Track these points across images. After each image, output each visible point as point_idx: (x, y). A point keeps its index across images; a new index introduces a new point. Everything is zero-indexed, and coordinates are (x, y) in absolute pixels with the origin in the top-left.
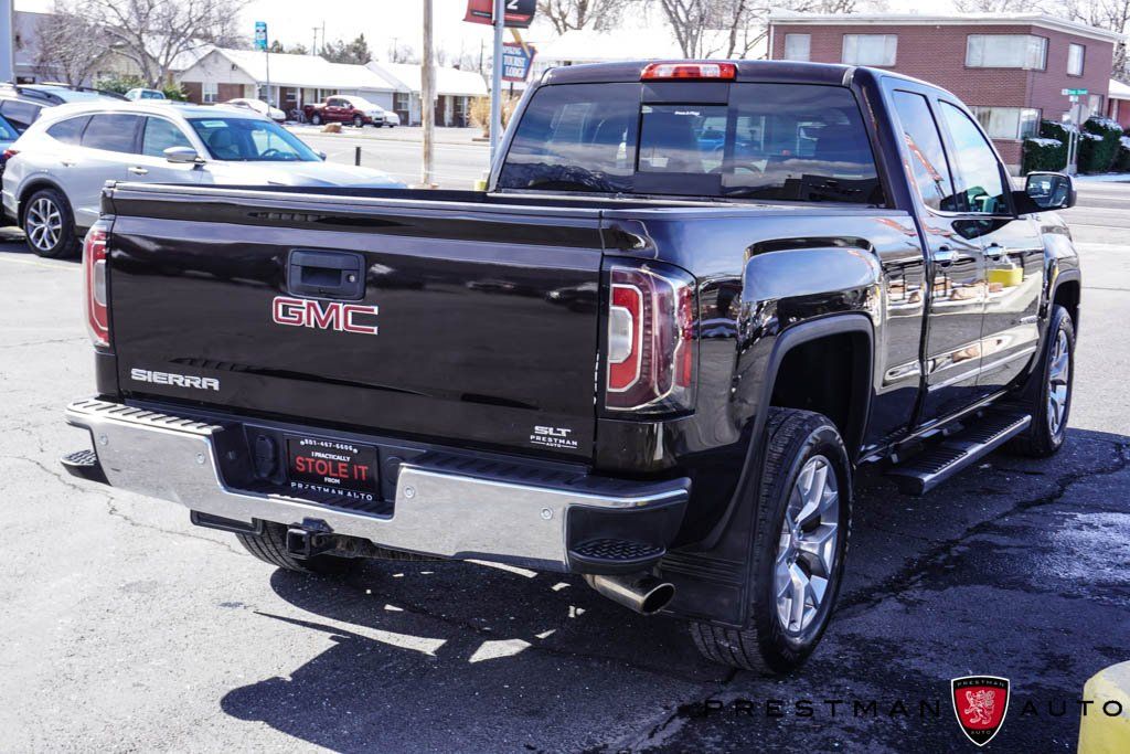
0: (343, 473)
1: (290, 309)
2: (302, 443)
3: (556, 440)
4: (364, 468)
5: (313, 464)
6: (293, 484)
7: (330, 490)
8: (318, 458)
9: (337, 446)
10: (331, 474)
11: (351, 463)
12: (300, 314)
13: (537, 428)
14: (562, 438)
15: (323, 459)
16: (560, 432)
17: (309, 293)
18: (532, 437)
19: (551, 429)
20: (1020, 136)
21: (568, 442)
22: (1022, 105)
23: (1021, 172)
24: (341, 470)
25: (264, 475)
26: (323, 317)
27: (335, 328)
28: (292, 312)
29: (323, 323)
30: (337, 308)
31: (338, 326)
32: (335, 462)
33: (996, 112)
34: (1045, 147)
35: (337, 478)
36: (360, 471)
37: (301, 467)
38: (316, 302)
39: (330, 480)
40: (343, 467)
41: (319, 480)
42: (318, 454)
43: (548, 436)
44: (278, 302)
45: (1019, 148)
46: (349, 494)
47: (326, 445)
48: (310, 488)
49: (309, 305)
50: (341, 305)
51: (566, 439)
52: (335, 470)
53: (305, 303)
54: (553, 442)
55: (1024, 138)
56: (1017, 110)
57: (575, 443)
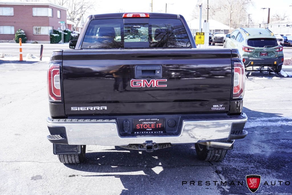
0: (153, 127)
1: (137, 83)
2: (140, 120)
3: (219, 108)
4: (160, 124)
5: (143, 126)
6: (135, 133)
7: (149, 132)
8: (145, 124)
9: (152, 119)
10: (149, 128)
11: (156, 124)
12: (141, 84)
13: (214, 106)
14: (221, 107)
15: (146, 124)
16: (220, 106)
17: (143, 78)
18: (212, 108)
19: (218, 106)
20: (49, 34)
21: (222, 108)
22: (48, 26)
23: (50, 43)
24: (152, 126)
25: (126, 132)
26: (149, 84)
27: (153, 87)
28: (138, 83)
29: (149, 86)
30: (154, 81)
31: (154, 86)
32: (150, 124)
33: (42, 27)
34: (56, 36)
35: (151, 128)
36: (159, 125)
37: (138, 127)
38: (146, 80)
39: (148, 129)
40: (153, 125)
41: (145, 130)
42: (145, 123)
43: (217, 107)
44: (132, 81)
45: (49, 37)
46: (155, 132)
47: (148, 120)
48: (141, 133)
49: (144, 81)
50: (155, 80)
51: (222, 107)
52: (150, 126)
53: (142, 80)
54: (218, 108)
55: (50, 34)
56: (47, 27)
57: (224, 108)
